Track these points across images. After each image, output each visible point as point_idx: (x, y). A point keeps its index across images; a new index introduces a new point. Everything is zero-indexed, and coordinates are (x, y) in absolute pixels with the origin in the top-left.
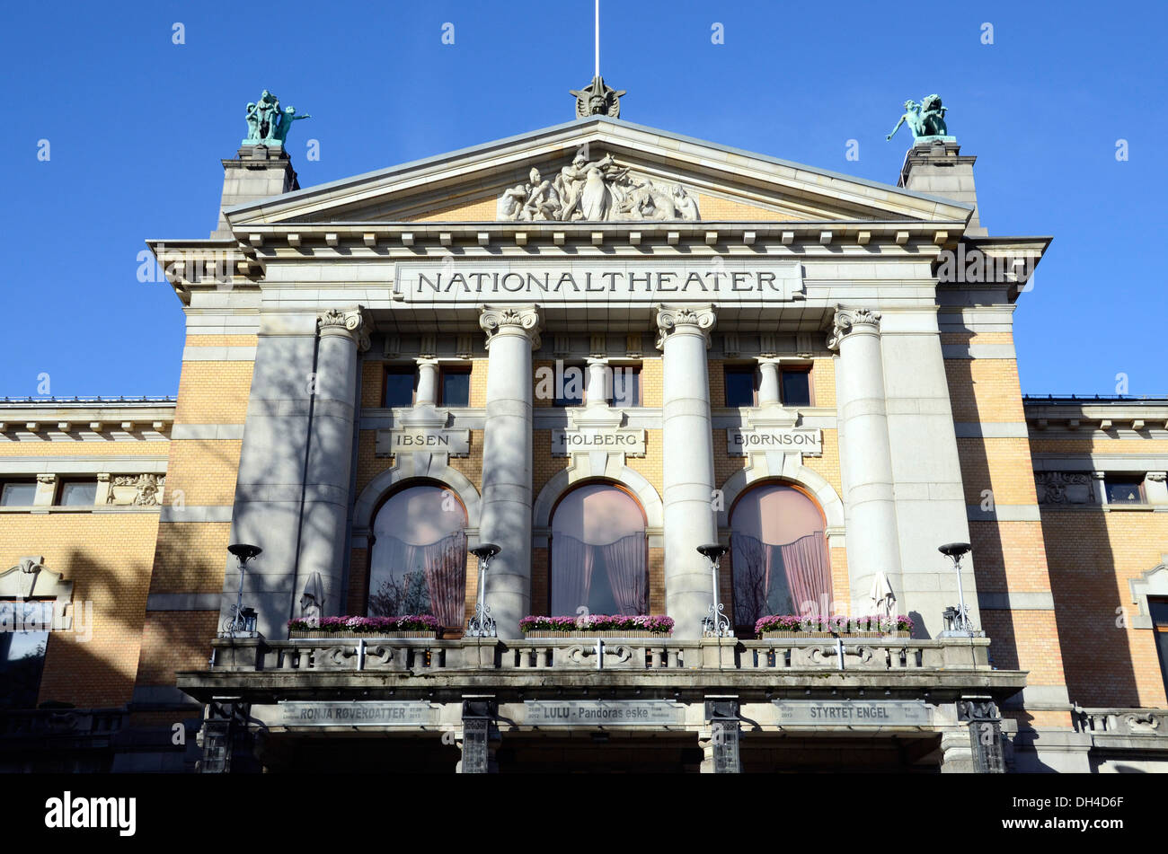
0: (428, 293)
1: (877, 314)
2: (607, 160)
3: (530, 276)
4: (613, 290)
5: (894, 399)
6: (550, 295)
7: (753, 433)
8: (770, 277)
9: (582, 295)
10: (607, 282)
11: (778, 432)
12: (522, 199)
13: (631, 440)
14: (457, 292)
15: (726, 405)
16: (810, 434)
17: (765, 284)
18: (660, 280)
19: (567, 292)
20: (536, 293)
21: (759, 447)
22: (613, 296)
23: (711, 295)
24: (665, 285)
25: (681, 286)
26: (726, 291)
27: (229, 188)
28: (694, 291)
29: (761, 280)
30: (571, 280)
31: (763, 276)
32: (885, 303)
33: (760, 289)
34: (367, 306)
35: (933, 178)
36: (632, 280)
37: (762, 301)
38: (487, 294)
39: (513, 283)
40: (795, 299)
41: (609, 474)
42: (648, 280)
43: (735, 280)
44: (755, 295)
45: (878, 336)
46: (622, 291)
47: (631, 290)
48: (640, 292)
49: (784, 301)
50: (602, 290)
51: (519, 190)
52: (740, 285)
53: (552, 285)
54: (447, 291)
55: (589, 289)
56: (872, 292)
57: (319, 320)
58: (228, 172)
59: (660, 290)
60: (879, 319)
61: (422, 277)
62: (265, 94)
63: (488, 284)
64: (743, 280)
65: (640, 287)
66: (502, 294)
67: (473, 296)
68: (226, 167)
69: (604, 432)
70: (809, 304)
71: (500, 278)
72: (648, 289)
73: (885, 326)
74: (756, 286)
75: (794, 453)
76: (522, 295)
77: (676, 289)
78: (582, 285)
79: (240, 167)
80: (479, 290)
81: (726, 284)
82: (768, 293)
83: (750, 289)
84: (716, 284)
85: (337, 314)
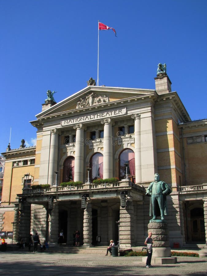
0: (66, 124)
1: (140, 114)
2: (92, 94)
3: (81, 118)
5: (142, 131)
6: (85, 121)
9: (90, 120)
10: (93, 117)
12: (80, 104)
13: (102, 145)
14: (70, 123)
16: (132, 139)
19: (87, 120)
20: (82, 121)
22: (94, 119)
23: (110, 116)
24: (103, 116)
26: (113, 115)
27: (43, 109)
28: (108, 116)
29: (119, 112)
32: (141, 112)
33: (119, 113)
34: (57, 128)
35: (159, 82)
37: (119, 116)
38: (75, 123)
39: (79, 120)
40: (125, 114)
41: (98, 152)
43: (115, 112)
44: (118, 115)
45: (140, 119)
46: (96, 118)
48: (99, 118)
49: (123, 115)
51: (79, 102)
52: (116, 113)
53: (85, 119)
56: (139, 110)
57: (51, 132)
58: (43, 106)
60: (140, 115)
61: (65, 121)
62: (48, 91)
63: (75, 121)
65: (99, 116)
66: (77, 122)
67: (73, 123)
68: (43, 105)
70: (128, 114)
71: (77, 119)
73: (141, 117)
75: (129, 143)
76: (80, 122)
77: (105, 116)
78: (89, 118)
79: (44, 105)
81: (113, 113)
82: (120, 114)
83: (117, 114)
84: (111, 114)
85: (53, 130)
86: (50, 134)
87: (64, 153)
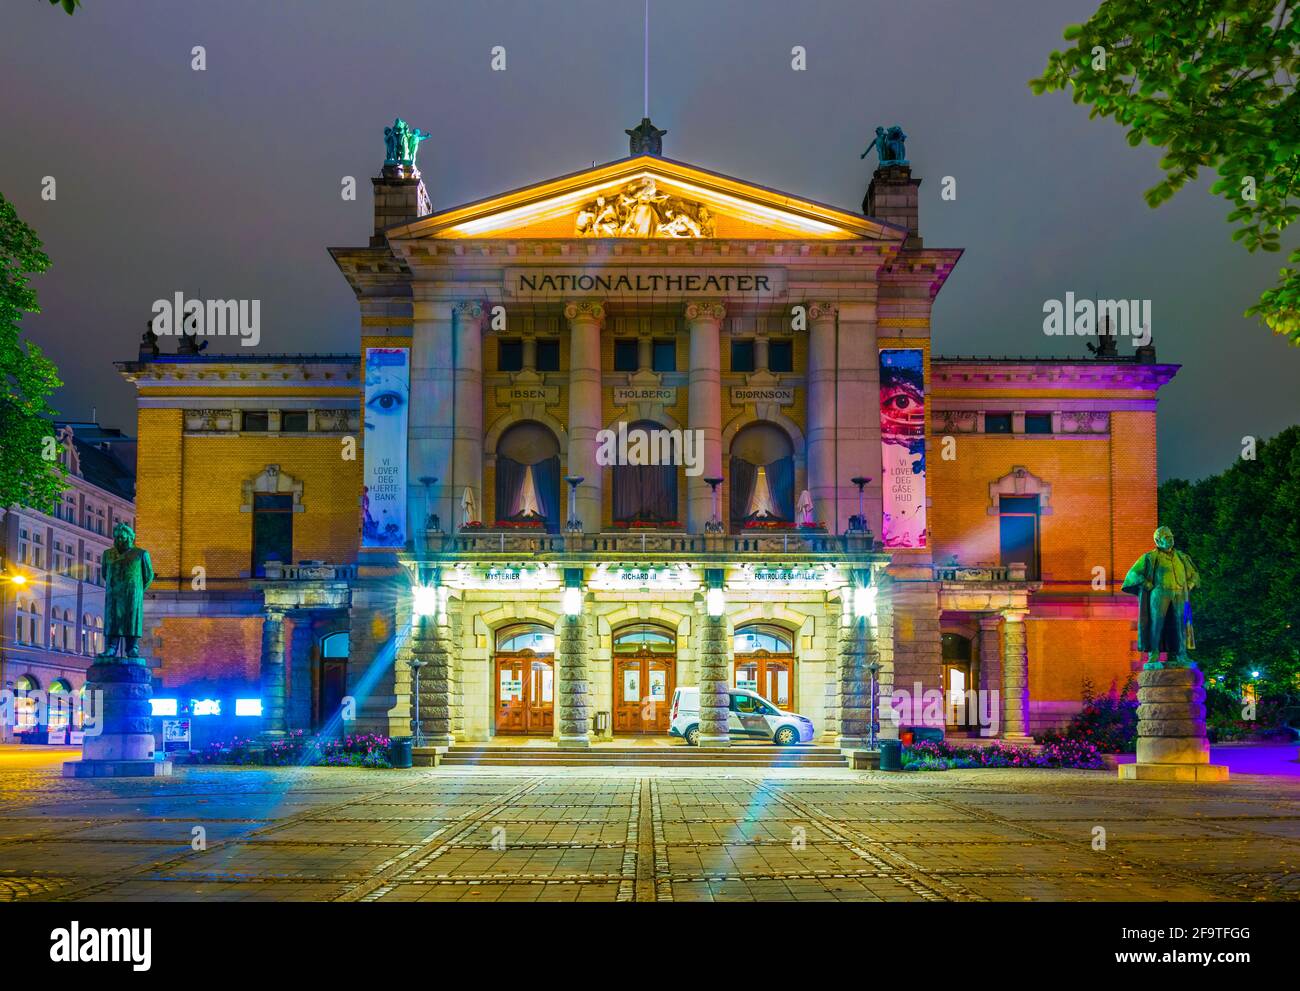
0: (527, 291)
3: (598, 278)
4: (655, 288)
5: (843, 370)
6: (611, 293)
7: (746, 391)
8: (764, 280)
9: (634, 293)
10: (650, 283)
11: (765, 390)
12: (592, 219)
13: (667, 394)
14: (548, 290)
15: (732, 370)
16: (787, 391)
17: (761, 286)
18: (688, 282)
19: (623, 291)
20: (602, 292)
21: (752, 400)
22: (656, 294)
23: (723, 293)
24: (692, 285)
25: (702, 287)
26: (733, 292)
28: (711, 290)
29: (757, 282)
30: (627, 281)
31: (760, 279)
33: (757, 289)
34: (486, 300)
36: (669, 282)
37: (758, 298)
38: (569, 292)
39: (586, 283)
41: (653, 418)
42: (680, 282)
43: (740, 282)
44: (753, 293)
45: (837, 324)
46: (662, 290)
47: (668, 288)
48: (675, 292)
49: (773, 298)
50: (647, 289)
51: (590, 215)
52: (744, 286)
53: (613, 286)
54: (540, 289)
55: (638, 288)
57: (454, 311)
59: (688, 288)
61: (523, 277)
63: (569, 284)
64: (746, 282)
65: (675, 286)
66: (579, 292)
67: (559, 293)
69: (649, 389)
70: (790, 300)
71: (577, 279)
72: (680, 288)
73: (841, 318)
74: (754, 286)
75: (775, 404)
76: (592, 292)
77: (698, 289)
78: (634, 285)
79: (385, 184)
80: (563, 288)
81: (733, 284)
82: (762, 292)
83: (750, 289)
84: (727, 285)
85: (464, 304)
86: (449, 316)
87: (499, 405)
